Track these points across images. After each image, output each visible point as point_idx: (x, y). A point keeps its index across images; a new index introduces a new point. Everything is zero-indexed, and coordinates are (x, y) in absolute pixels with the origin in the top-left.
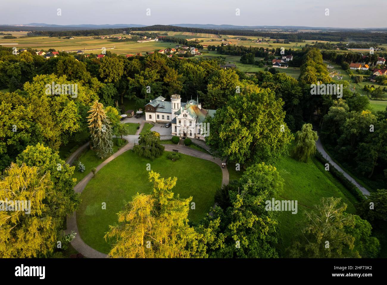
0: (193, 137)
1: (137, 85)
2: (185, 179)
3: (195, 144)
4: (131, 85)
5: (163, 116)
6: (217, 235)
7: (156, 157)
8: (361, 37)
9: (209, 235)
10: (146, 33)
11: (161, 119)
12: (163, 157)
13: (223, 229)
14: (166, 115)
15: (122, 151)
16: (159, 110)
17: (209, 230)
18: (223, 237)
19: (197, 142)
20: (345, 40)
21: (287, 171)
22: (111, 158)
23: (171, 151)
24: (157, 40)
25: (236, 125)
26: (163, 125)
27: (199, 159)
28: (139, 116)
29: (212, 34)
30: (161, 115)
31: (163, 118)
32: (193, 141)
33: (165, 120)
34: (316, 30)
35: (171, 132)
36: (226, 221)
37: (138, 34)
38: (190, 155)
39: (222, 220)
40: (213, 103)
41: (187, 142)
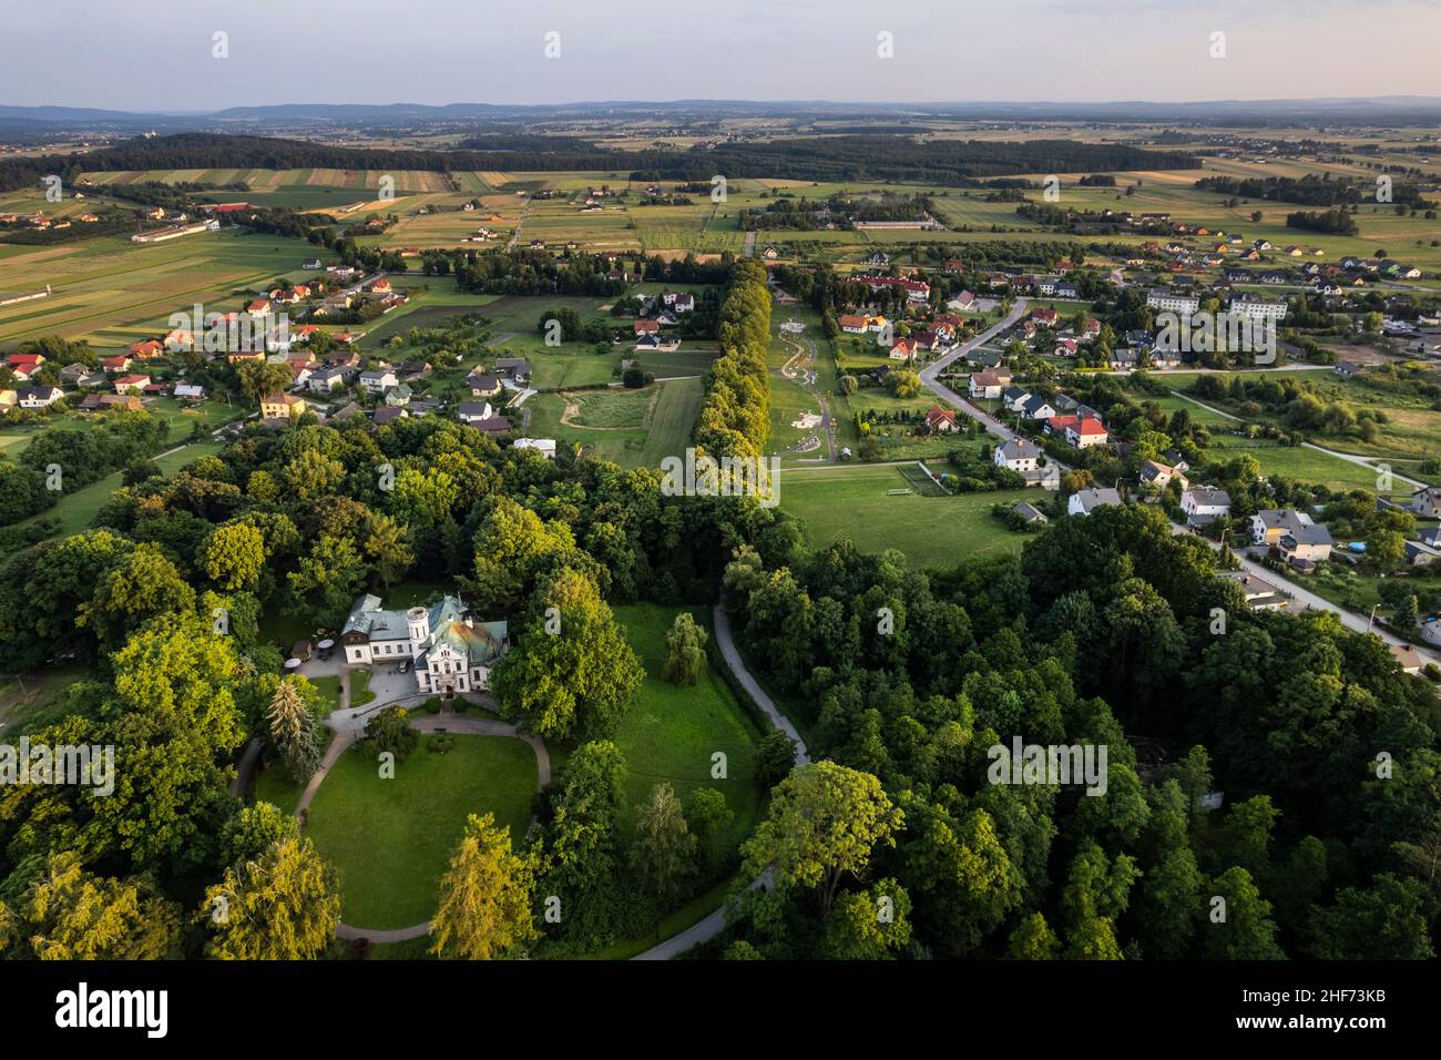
0: (467, 689)
1: (311, 585)
2: (474, 785)
3: (474, 706)
4: (297, 589)
5: (388, 647)
6: (543, 859)
7: (407, 753)
8: (897, 163)
9: (534, 860)
10: (152, 185)
11: (383, 654)
12: (421, 750)
13: (548, 849)
14: (394, 645)
15: (333, 754)
16: (376, 635)
17: (533, 855)
18: (549, 858)
19: (477, 700)
20: (855, 175)
21: (655, 716)
22: (318, 779)
23: (432, 732)
24: (215, 225)
25: (547, 683)
26: (392, 668)
27: (490, 737)
28: (325, 655)
29: (422, 169)
30: (382, 646)
31: (389, 652)
32: (468, 699)
33: (395, 654)
34: (779, 116)
35: (417, 684)
36: (550, 839)
37: (116, 192)
38: (469, 732)
39: (545, 840)
40: (495, 600)
41: (460, 706)
